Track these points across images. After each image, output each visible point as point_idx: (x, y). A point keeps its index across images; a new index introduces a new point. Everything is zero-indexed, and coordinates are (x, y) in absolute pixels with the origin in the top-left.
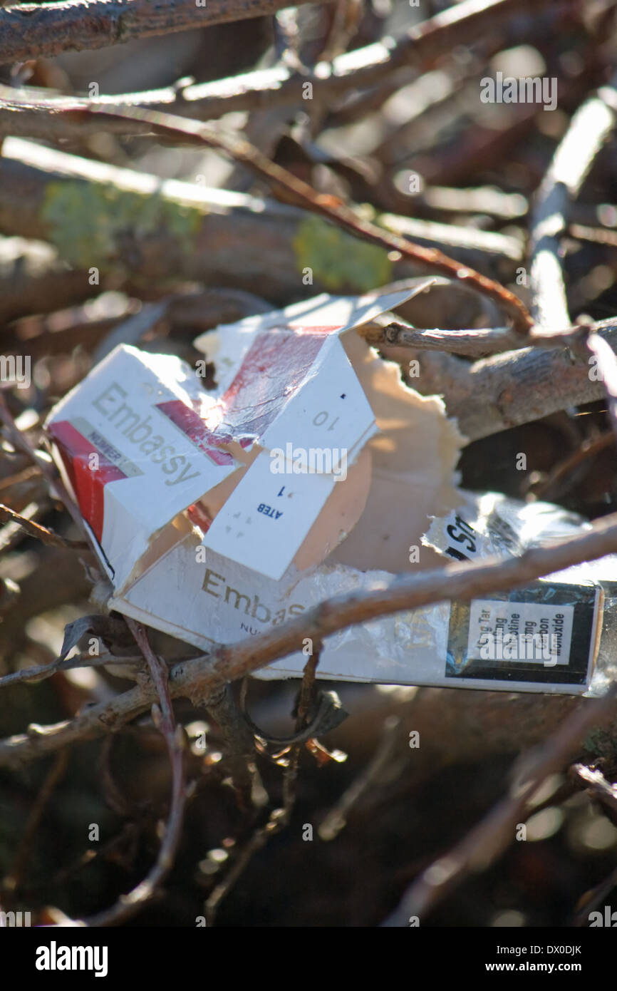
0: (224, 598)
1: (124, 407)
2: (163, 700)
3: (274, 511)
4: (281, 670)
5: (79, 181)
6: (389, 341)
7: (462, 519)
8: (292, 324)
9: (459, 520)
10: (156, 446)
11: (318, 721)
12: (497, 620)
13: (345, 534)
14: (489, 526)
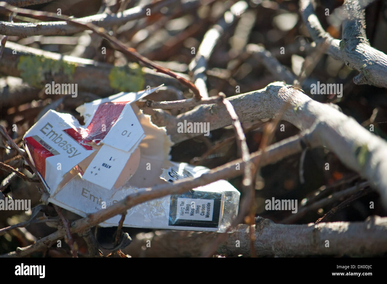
0: (89, 198)
1: (52, 131)
2: (68, 234)
3: (108, 166)
4: (110, 224)
5: (32, 55)
6: (148, 106)
7: (173, 170)
8: (112, 101)
9: (172, 170)
10: (64, 144)
11: (122, 243)
12: (187, 205)
13: (132, 176)
14: (184, 173)
